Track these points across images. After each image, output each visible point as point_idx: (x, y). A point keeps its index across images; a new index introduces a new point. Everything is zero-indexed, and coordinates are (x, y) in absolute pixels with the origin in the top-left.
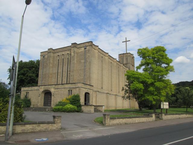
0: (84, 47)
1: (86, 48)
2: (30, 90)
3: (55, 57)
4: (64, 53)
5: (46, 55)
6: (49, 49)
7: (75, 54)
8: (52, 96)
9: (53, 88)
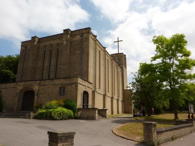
0: (80, 34)
1: (82, 36)
2: (3, 87)
3: (41, 47)
4: (52, 42)
5: (29, 45)
6: (33, 37)
7: (67, 42)
8: (35, 95)
9: (36, 84)
